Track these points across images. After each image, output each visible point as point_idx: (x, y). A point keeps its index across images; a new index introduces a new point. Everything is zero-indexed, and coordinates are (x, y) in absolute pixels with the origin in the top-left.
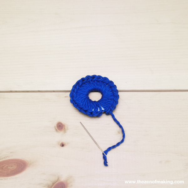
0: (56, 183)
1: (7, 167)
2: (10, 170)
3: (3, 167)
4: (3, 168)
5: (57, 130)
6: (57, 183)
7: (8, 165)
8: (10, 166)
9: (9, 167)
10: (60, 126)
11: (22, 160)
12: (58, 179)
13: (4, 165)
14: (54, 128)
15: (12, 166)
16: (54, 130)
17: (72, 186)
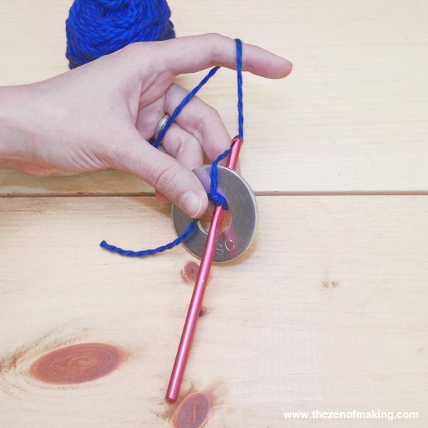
0: (186, 396)
1: (77, 361)
2: (83, 369)
3: (68, 361)
4: (68, 363)
5: (187, 279)
6: (189, 396)
7: (77, 356)
8: (82, 359)
9: (80, 362)
10: (193, 270)
11: (110, 346)
12: (192, 388)
13: (69, 357)
14: (180, 276)
15: (87, 360)
16: (181, 280)
17: (222, 402)
